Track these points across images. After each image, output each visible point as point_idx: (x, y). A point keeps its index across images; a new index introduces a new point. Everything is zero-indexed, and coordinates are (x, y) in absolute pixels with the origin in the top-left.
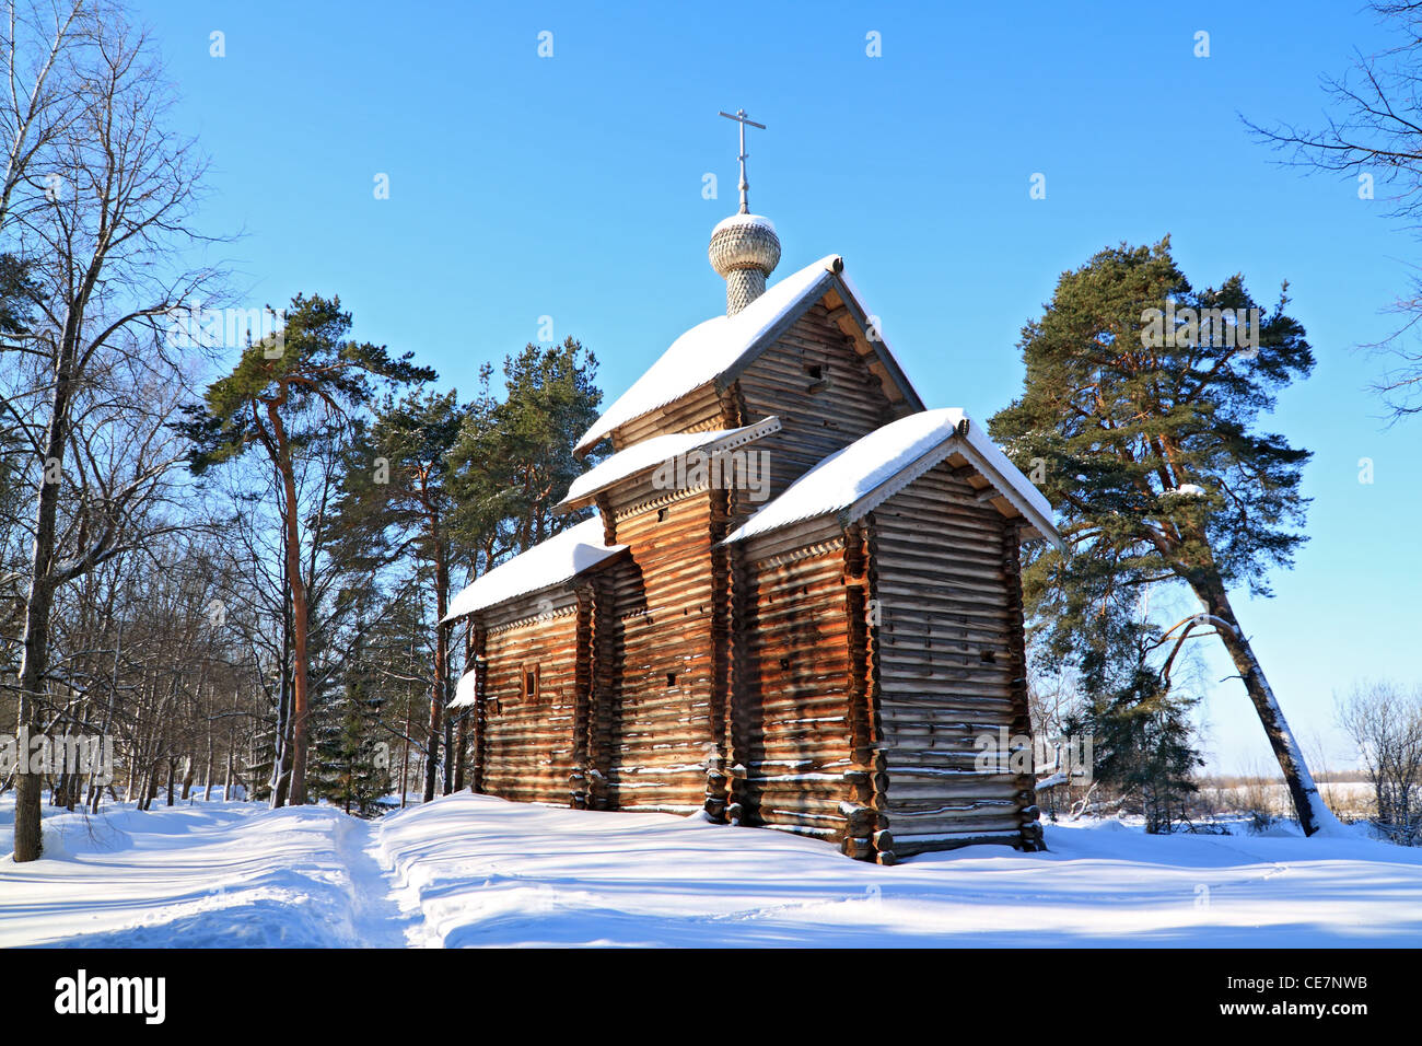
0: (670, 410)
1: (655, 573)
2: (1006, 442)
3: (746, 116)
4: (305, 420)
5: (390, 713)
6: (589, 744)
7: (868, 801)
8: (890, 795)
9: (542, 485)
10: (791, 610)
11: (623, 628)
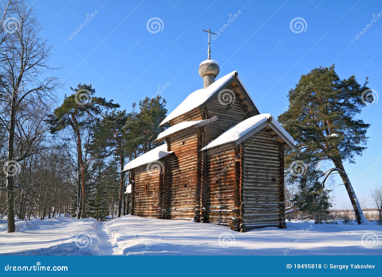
0: (186, 115)
1: (181, 158)
2: (282, 123)
3: (210, 31)
4: (82, 119)
6: (163, 203)
7: (238, 216)
8: (245, 215)
9: (150, 135)
10: (219, 168)
11: (172, 173)
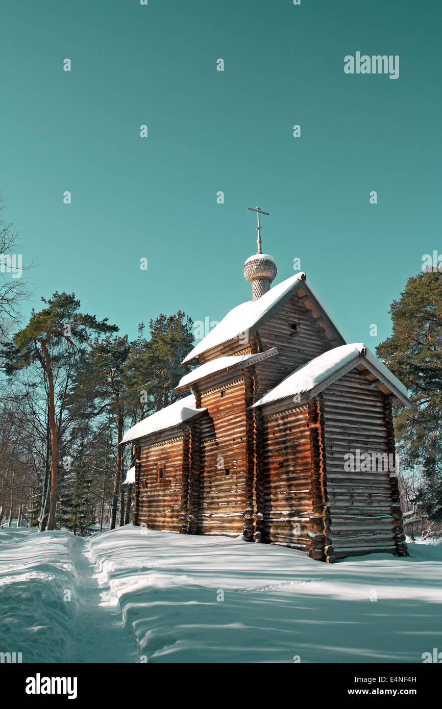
0: (226, 345)
1: (219, 421)
2: (384, 358)
3: (260, 209)
4: (58, 349)
5: (95, 487)
6: (189, 502)
7: (321, 531)
8: (332, 528)
9: (167, 379)
10: (284, 439)
11: (205, 447)
